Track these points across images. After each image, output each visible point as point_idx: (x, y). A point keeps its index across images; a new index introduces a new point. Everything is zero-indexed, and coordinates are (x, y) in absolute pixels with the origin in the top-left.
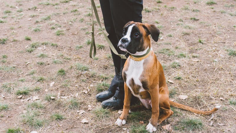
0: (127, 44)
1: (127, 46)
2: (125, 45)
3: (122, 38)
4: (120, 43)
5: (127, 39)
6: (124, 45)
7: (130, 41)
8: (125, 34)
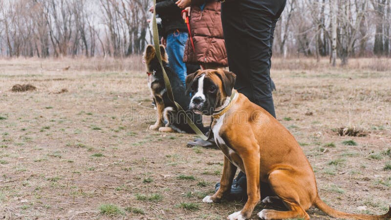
0: (201, 104)
1: (203, 107)
2: (200, 106)
3: (194, 97)
4: (192, 105)
5: (201, 97)
6: (198, 107)
7: (205, 100)
8: (196, 91)
